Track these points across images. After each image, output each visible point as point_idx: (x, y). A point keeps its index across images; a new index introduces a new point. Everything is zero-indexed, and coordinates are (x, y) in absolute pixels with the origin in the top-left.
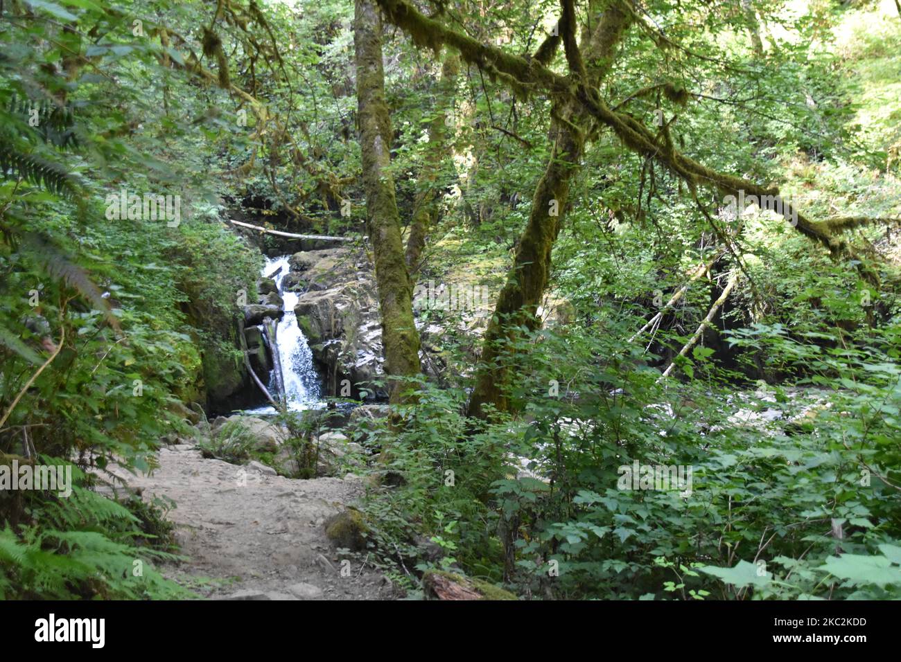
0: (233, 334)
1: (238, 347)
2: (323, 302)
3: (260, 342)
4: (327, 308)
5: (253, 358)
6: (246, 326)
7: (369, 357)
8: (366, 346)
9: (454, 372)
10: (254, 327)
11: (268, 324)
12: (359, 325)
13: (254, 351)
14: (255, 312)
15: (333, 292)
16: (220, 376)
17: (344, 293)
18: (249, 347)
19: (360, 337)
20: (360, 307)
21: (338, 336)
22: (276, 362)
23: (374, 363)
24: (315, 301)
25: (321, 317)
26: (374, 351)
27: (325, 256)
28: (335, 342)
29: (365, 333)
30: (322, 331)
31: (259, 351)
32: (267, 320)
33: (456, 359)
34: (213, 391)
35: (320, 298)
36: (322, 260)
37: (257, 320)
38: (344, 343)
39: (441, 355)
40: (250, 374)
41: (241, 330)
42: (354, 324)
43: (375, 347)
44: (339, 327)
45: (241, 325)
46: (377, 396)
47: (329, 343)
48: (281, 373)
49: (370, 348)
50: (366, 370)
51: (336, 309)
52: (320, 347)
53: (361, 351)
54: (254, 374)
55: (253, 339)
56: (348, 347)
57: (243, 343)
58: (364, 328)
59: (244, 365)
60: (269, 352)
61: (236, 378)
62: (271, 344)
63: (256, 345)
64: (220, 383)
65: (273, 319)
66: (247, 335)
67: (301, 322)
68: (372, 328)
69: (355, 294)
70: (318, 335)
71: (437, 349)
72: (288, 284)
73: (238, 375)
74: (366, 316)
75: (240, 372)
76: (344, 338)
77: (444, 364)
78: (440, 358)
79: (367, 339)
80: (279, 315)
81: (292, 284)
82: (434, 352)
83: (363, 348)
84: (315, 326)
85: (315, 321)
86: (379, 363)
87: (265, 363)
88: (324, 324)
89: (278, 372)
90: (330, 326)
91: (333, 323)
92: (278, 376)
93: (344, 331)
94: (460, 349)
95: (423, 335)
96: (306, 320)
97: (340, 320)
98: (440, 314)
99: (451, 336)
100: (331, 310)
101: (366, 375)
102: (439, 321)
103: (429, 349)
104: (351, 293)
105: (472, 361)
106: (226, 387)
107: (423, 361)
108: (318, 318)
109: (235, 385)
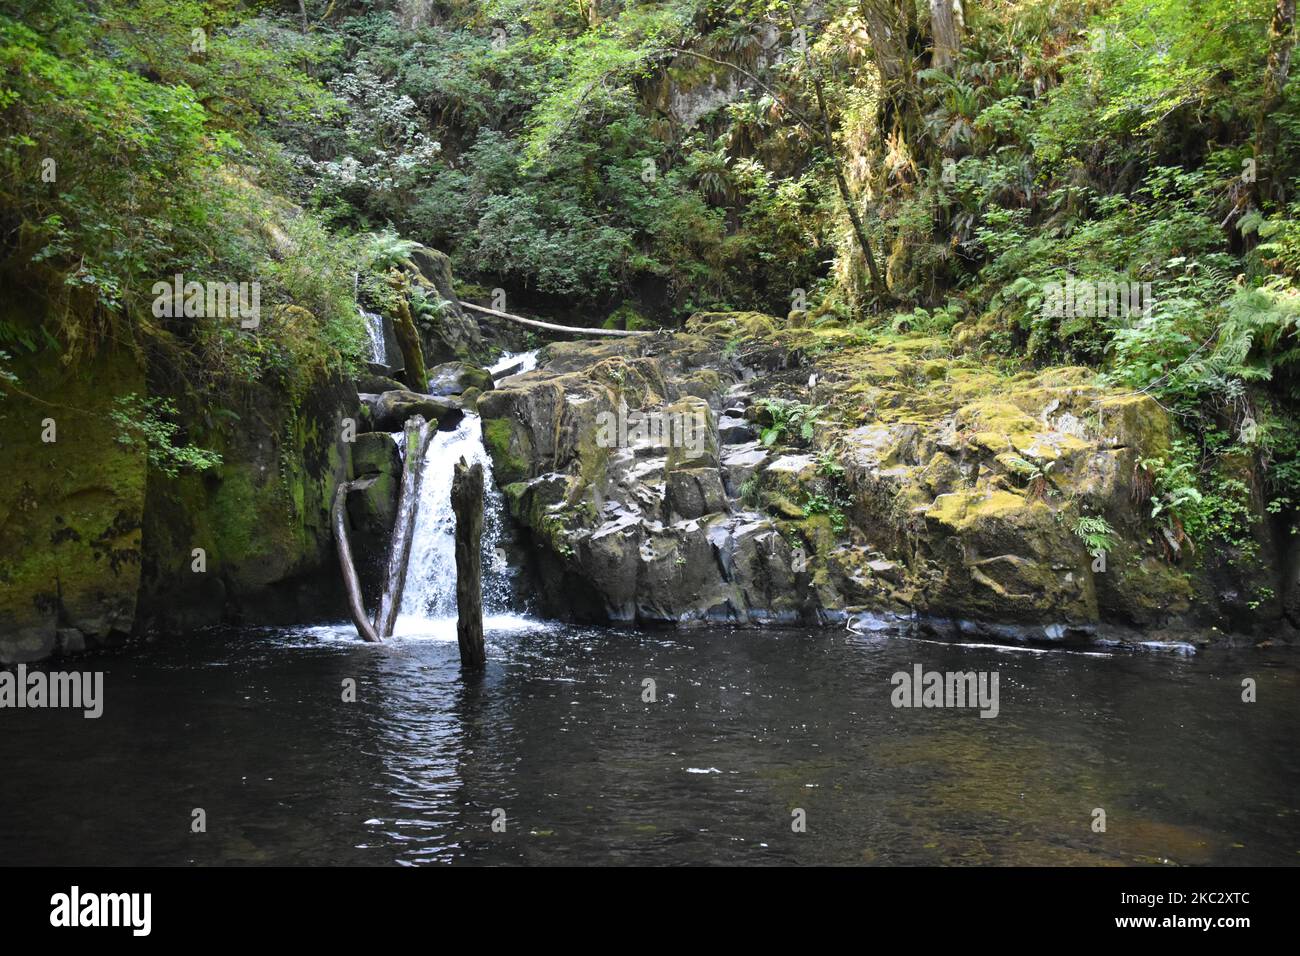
2: (541, 391)
4: (549, 403)
5: (356, 500)
7: (628, 519)
8: (624, 492)
9: (835, 569)
10: (383, 435)
14: (393, 403)
15: (571, 374)
16: (255, 533)
17: (592, 376)
18: (356, 477)
19: (615, 472)
21: (562, 464)
23: (638, 534)
24: (525, 388)
25: (535, 423)
26: (642, 504)
28: (553, 479)
30: (531, 456)
31: (376, 486)
32: (414, 421)
33: (841, 536)
34: (234, 568)
35: (539, 385)
38: (573, 483)
39: (803, 525)
43: (645, 495)
44: (568, 445)
46: (638, 615)
47: (541, 479)
49: (635, 498)
50: (616, 549)
51: (566, 405)
52: (520, 489)
53: (612, 503)
55: (368, 458)
56: (582, 493)
57: (339, 462)
58: (626, 453)
61: (295, 543)
62: (405, 472)
63: (373, 472)
64: (253, 549)
65: (430, 422)
66: (356, 447)
67: (490, 432)
68: (646, 454)
69: (617, 382)
70: (523, 463)
71: (794, 511)
76: (575, 471)
78: (799, 534)
79: (631, 477)
80: (450, 417)
82: (785, 516)
83: (618, 497)
84: (520, 441)
85: (520, 432)
86: (650, 534)
88: (541, 437)
90: (551, 443)
91: (557, 438)
93: (577, 455)
94: (851, 513)
95: (764, 477)
96: (501, 429)
97: (570, 429)
98: (807, 432)
99: (833, 480)
100: (558, 410)
101: (612, 560)
102: (803, 446)
103: (775, 511)
104: (609, 378)
105: (881, 546)
106: (265, 562)
107: (759, 538)
108: (527, 426)
109: (294, 557)
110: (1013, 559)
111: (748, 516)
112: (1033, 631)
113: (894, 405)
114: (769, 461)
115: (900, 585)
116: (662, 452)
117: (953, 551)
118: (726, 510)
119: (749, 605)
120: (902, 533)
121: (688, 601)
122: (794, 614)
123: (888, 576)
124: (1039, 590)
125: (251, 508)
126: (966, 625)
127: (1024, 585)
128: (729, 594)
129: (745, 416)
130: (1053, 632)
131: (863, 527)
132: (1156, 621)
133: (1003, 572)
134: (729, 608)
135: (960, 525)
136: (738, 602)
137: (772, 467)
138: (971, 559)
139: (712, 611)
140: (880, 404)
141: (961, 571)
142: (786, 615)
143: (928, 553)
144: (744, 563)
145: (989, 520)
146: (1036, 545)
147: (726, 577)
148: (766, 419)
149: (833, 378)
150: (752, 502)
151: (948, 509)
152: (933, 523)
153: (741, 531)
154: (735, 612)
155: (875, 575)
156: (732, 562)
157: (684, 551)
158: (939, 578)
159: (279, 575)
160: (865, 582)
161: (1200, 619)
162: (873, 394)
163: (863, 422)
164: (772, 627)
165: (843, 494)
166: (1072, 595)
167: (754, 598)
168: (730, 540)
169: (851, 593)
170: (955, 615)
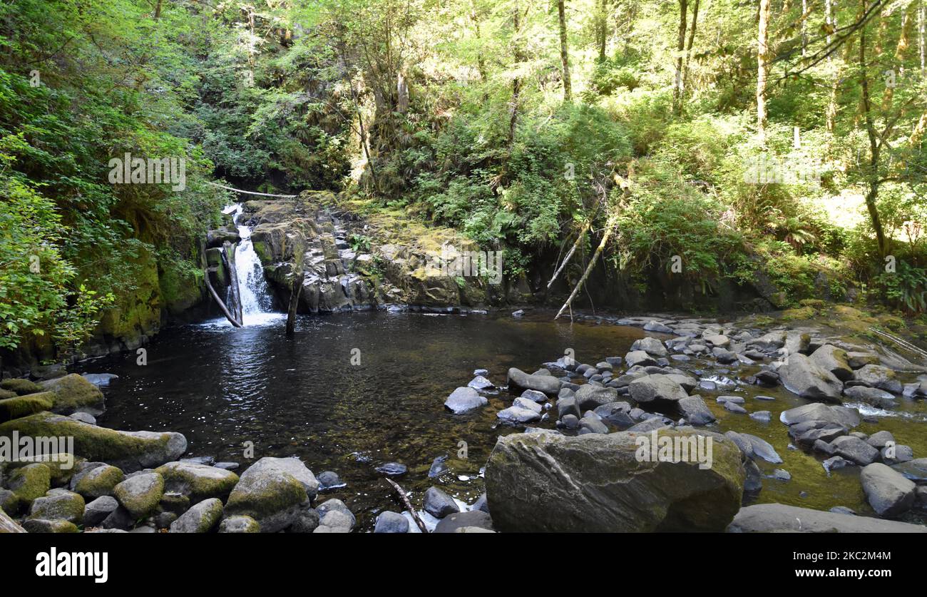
0: (195, 253)
1: (199, 266)
2: (274, 232)
3: (220, 262)
4: (279, 236)
5: (212, 276)
6: (207, 247)
7: (314, 278)
8: (312, 269)
9: (381, 291)
10: (214, 249)
11: (227, 247)
12: (305, 251)
13: (214, 269)
14: (216, 236)
15: (284, 225)
16: (179, 291)
17: (292, 226)
18: (209, 266)
19: (307, 261)
20: (306, 238)
21: (287, 259)
22: (234, 280)
23: (319, 283)
24: (269, 231)
25: (273, 244)
26: (319, 273)
27: (269, 204)
28: (286, 264)
29: (311, 259)
30: (273, 255)
31: (219, 270)
32: (227, 243)
33: (382, 281)
34: (172, 304)
35: (273, 229)
36: (268, 206)
37: (218, 243)
38: (293, 266)
39: (370, 278)
40: (208, 289)
41: (203, 251)
42: (302, 251)
43: (319, 270)
44: (289, 252)
45: (203, 246)
46: (319, 310)
47: (281, 264)
48: (238, 289)
49: (315, 270)
50: (312, 289)
51: (287, 238)
52: (273, 268)
53: (307, 273)
54: (212, 289)
55: (213, 259)
56: (297, 269)
57: (204, 261)
58: (309, 254)
59: (204, 281)
60: (227, 271)
61: (195, 293)
62: (230, 264)
63: (216, 264)
64: (179, 297)
65: (232, 243)
66: (208, 254)
67: (257, 247)
68: (316, 255)
69: (301, 228)
70: (270, 258)
71: (367, 273)
72: (242, 221)
73: (197, 291)
74: (311, 245)
75: (200, 287)
76: (294, 261)
77: (373, 285)
78: (370, 281)
79: (313, 263)
80: (237, 240)
81: (245, 221)
82: (364, 275)
83: (309, 270)
84: (268, 250)
85: (268, 247)
86: (322, 283)
87: (224, 280)
88: (275, 248)
89: (235, 288)
90: (280, 251)
91: (283, 249)
92: (235, 292)
93: (293, 256)
94: (385, 274)
95: (356, 262)
96: (260, 245)
97: (290, 247)
98: (368, 247)
99: (379, 263)
100: (282, 239)
101: (312, 293)
102: (367, 252)
103: (361, 273)
104: (298, 226)
105: (395, 284)
106: (184, 301)
107: (358, 283)
108: (271, 244)
109: (194, 299)
110: (438, 289)
111: (352, 275)
112: (444, 309)
113: (395, 238)
114: (357, 257)
115: (402, 296)
116: (321, 254)
117: (420, 287)
118: (344, 273)
119: (354, 304)
120: (403, 281)
121: (336, 304)
122: (369, 307)
123: (399, 294)
124: (446, 297)
125: (177, 282)
126: (423, 308)
127: (441, 296)
128: (348, 301)
129: (345, 240)
130: (449, 309)
131: (389, 278)
132: (475, 305)
133: (435, 292)
134: (349, 306)
135: (422, 279)
136: (351, 304)
137: (358, 259)
138: (425, 289)
139: (343, 307)
140: (390, 237)
141: (422, 292)
142: (366, 307)
143: (412, 287)
144: (353, 291)
145: (431, 278)
146: (445, 285)
147: (347, 296)
148: (353, 241)
149: (374, 227)
150: (353, 270)
151: (418, 274)
152: (414, 278)
153: (351, 281)
154: (351, 307)
155: (394, 293)
156: (349, 291)
157: (334, 288)
158: (416, 294)
159: (189, 306)
160: (391, 296)
161: (487, 303)
162: (388, 234)
163: (384, 243)
164: (361, 311)
165: (382, 268)
166: (454, 299)
167: (356, 302)
168: (348, 284)
169: (387, 299)
170: (420, 305)
